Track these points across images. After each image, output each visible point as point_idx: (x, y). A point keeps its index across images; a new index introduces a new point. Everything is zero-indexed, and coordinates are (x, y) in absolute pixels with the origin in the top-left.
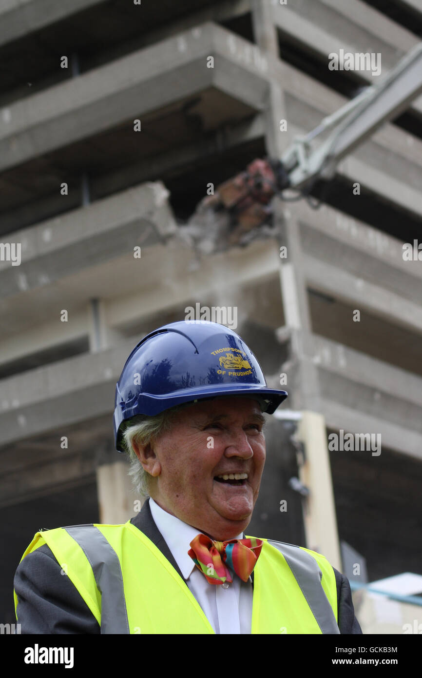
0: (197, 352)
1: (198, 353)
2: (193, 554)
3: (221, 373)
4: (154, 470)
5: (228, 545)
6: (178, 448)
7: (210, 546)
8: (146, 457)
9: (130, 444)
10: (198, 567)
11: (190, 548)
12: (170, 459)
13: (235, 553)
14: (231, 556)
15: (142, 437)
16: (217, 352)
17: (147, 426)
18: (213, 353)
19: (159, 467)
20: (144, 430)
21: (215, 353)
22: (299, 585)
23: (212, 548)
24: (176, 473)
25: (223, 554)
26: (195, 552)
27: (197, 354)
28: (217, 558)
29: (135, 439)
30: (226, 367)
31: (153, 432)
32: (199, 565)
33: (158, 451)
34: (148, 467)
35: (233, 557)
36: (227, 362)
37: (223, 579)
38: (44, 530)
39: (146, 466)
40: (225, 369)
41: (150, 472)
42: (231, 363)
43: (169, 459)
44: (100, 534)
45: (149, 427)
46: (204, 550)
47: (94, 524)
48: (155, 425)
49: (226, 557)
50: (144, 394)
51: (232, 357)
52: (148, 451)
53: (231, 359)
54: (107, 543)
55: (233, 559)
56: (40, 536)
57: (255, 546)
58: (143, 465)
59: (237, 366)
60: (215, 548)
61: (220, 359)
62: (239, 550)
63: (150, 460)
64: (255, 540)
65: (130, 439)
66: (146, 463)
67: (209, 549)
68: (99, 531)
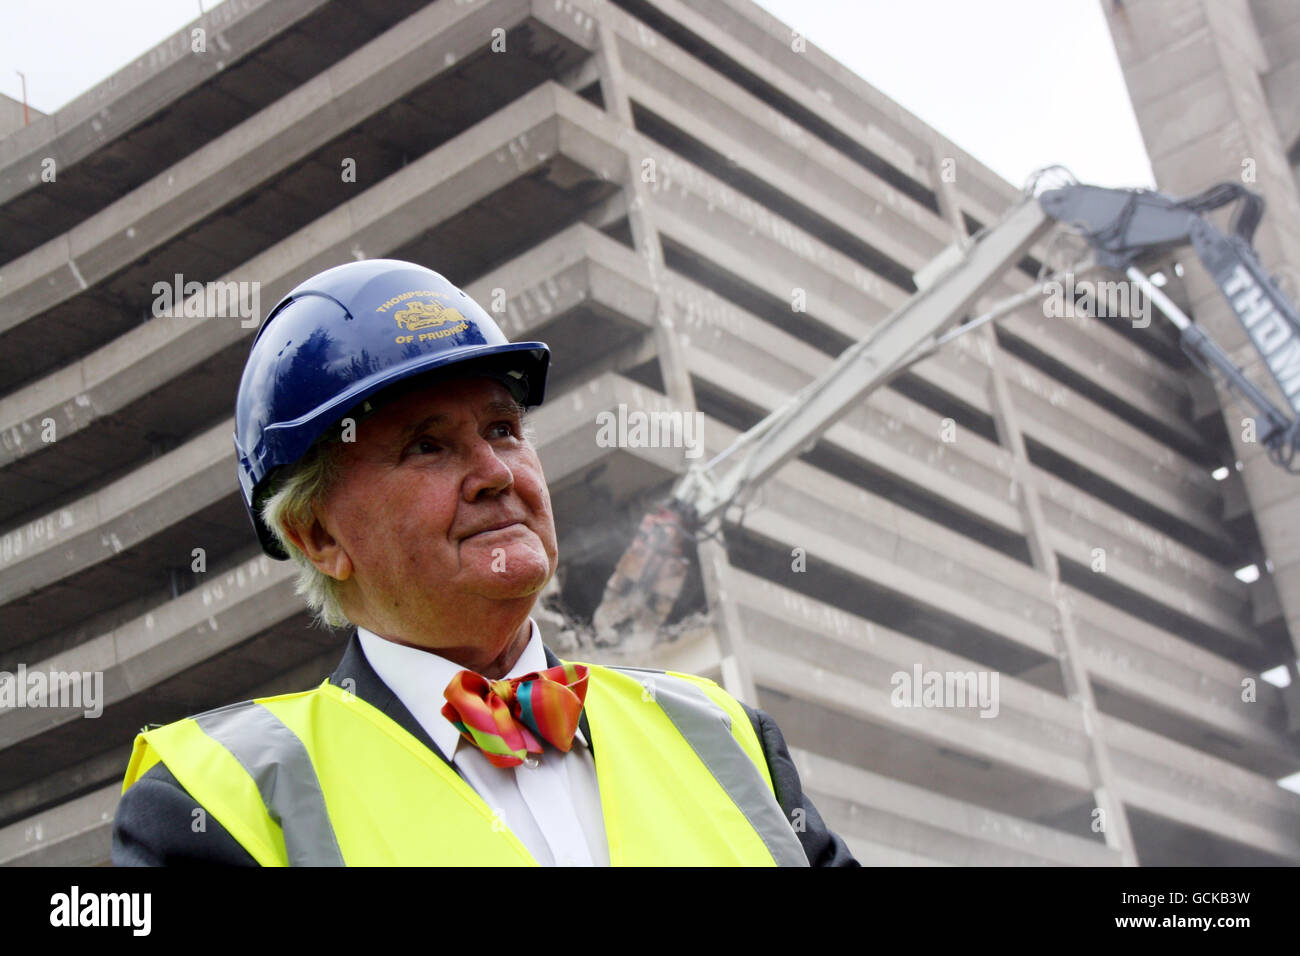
0: (349, 316)
1: (352, 318)
2: (453, 712)
3: (403, 340)
4: (339, 570)
5: (521, 684)
6: (366, 513)
7: (483, 692)
8: (318, 547)
9: (280, 533)
10: (469, 739)
11: (445, 702)
12: (358, 539)
13: (537, 699)
14: (530, 706)
15: (295, 510)
16: (388, 305)
17: (297, 486)
18: (380, 309)
19: (346, 560)
20: (295, 497)
21: (384, 308)
22: (682, 734)
23: (490, 695)
24: (377, 564)
25: (513, 703)
26: (456, 707)
27: (349, 319)
28: (503, 714)
29: (286, 520)
30: (411, 327)
31: (314, 494)
32: (468, 733)
33: (334, 529)
34: (326, 565)
35: (534, 707)
36: (411, 318)
37: (521, 754)
38: (150, 729)
39: (322, 564)
40: (410, 333)
41: (332, 575)
42: (421, 318)
43: (356, 540)
44: (268, 714)
45: (301, 488)
46: (474, 701)
47: (255, 700)
48: (313, 479)
49: (520, 709)
50: (274, 426)
51: (419, 308)
52: (319, 536)
53: (419, 311)
54: (282, 727)
55: (534, 711)
56: (144, 742)
57: (575, 681)
58: (316, 565)
59: (434, 321)
60: (495, 695)
61: (397, 317)
62: (544, 692)
63: (327, 550)
64: (573, 669)
65: (277, 524)
66: (321, 561)
67: (485, 699)
68: (264, 709)
